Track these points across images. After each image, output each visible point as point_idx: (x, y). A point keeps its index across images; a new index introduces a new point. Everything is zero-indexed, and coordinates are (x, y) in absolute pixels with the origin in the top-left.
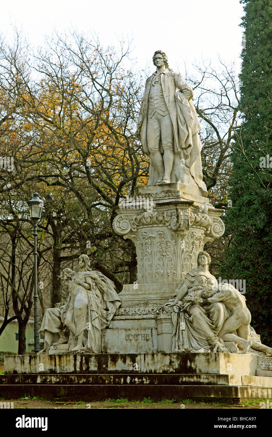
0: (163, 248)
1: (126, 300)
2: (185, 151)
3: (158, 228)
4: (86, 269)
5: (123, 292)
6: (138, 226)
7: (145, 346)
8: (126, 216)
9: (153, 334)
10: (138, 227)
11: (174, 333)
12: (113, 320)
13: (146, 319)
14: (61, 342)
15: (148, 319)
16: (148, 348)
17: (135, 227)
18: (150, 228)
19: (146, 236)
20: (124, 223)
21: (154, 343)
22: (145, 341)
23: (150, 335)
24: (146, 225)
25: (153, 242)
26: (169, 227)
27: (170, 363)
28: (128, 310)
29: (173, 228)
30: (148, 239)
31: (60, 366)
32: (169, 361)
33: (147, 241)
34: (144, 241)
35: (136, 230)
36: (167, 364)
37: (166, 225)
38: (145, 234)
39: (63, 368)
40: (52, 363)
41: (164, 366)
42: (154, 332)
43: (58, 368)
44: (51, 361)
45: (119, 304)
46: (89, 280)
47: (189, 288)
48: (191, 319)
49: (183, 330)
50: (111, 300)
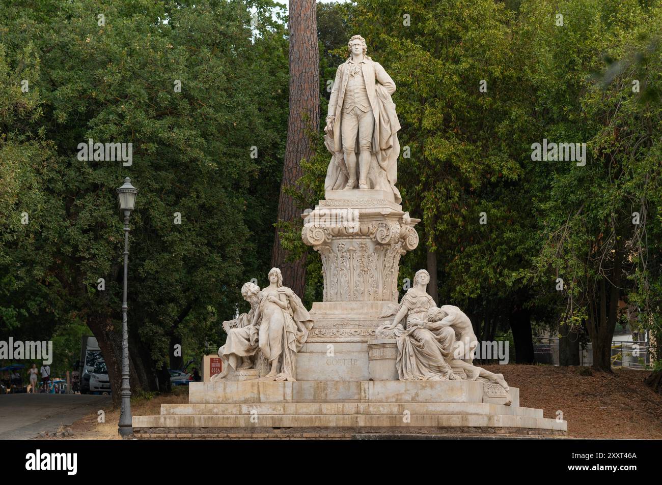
0: (364, 263)
1: (318, 320)
2: (384, 152)
3: (360, 240)
4: (278, 284)
5: (312, 310)
6: (333, 236)
7: (351, 373)
10: (334, 238)
11: (398, 359)
12: (306, 342)
13: (349, 342)
14: (247, 367)
15: (352, 342)
17: (331, 237)
18: (351, 240)
19: (343, 248)
21: (364, 369)
22: (353, 367)
24: (345, 235)
25: (353, 255)
26: (373, 240)
27: (405, 391)
28: (323, 331)
29: (380, 241)
30: (347, 251)
31: (265, 394)
32: (404, 389)
33: (345, 254)
34: (339, 254)
35: (330, 240)
36: (401, 392)
37: (369, 237)
38: (343, 246)
39: (268, 396)
40: (254, 391)
41: (397, 394)
42: (365, 357)
43: (262, 396)
44: (252, 389)
45: (311, 325)
46: (284, 298)
47: (409, 310)
48: (421, 345)
49: (410, 356)
50: (302, 320)
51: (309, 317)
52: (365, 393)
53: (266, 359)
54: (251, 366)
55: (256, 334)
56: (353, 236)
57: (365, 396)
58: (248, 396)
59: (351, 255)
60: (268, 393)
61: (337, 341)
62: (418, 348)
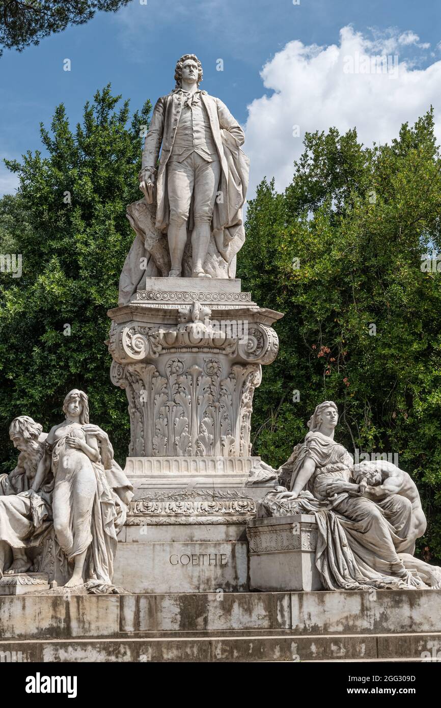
0: (214, 394)
1: (142, 486)
2: (227, 232)
3: (210, 355)
4: (83, 419)
5: (128, 468)
6: (163, 349)
7: (216, 578)
8: (141, 327)
9: (237, 555)
10: (164, 351)
11: (320, 552)
13: (204, 524)
15: (209, 524)
16: (224, 582)
17: (160, 348)
18: (195, 355)
19: (180, 368)
20: (139, 340)
21: (239, 572)
22: (218, 567)
23: (230, 556)
24: (187, 347)
25: (197, 380)
26: (231, 356)
28: (152, 505)
29: (244, 357)
30: (187, 373)
31: (81, 621)
32: (360, 608)
33: (182, 378)
34: (172, 379)
35: (157, 355)
36: (353, 613)
37: (224, 352)
38: (180, 364)
39: (87, 626)
40: (59, 616)
41: (347, 618)
42: (240, 551)
43: (74, 624)
44: (54, 610)
45: (129, 495)
46: (94, 442)
47: (317, 467)
48: (363, 524)
49: (342, 546)
50: (116, 485)
51: (127, 483)
52: (283, 616)
53: (64, 554)
56: (198, 347)
57: (284, 623)
58: (46, 624)
59: (195, 379)
60: (87, 618)
61: (182, 522)
62: (354, 532)
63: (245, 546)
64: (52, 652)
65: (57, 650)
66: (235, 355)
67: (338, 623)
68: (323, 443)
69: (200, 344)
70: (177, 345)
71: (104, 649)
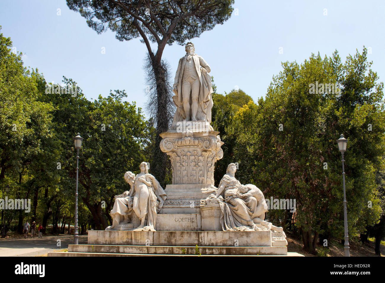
0: (196, 162)
1: (170, 195)
4: (146, 172)
5: (166, 189)
6: (178, 147)
7: (190, 226)
9: (197, 218)
10: (179, 148)
11: (221, 217)
14: (126, 223)
15: (190, 208)
16: (193, 228)
17: (177, 147)
18: (188, 148)
20: (169, 144)
21: (198, 224)
23: (195, 218)
24: (185, 146)
25: (190, 157)
27: (229, 238)
28: (172, 201)
29: (205, 148)
30: (185, 155)
31: (135, 240)
32: (228, 237)
33: (184, 157)
34: (182, 157)
35: (176, 149)
36: (226, 239)
37: (199, 147)
38: (184, 152)
39: (137, 241)
40: (129, 237)
41: (224, 241)
42: (199, 217)
43: (133, 241)
44: (128, 236)
45: (165, 198)
46: (149, 180)
47: (225, 187)
48: (236, 208)
49: (229, 215)
50: (160, 194)
51: (164, 193)
52: (202, 239)
53: (138, 218)
54: (129, 221)
55: (132, 202)
56: (189, 146)
57: (202, 242)
58: (125, 240)
59: (189, 158)
60: (138, 238)
61: (181, 207)
62: (234, 210)
63: (200, 215)
64: (123, 249)
65: (124, 249)
66: (202, 148)
67: (220, 242)
68: (228, 178)
69: (190, 145)
70: (182, 145)
71: (139, 249)
